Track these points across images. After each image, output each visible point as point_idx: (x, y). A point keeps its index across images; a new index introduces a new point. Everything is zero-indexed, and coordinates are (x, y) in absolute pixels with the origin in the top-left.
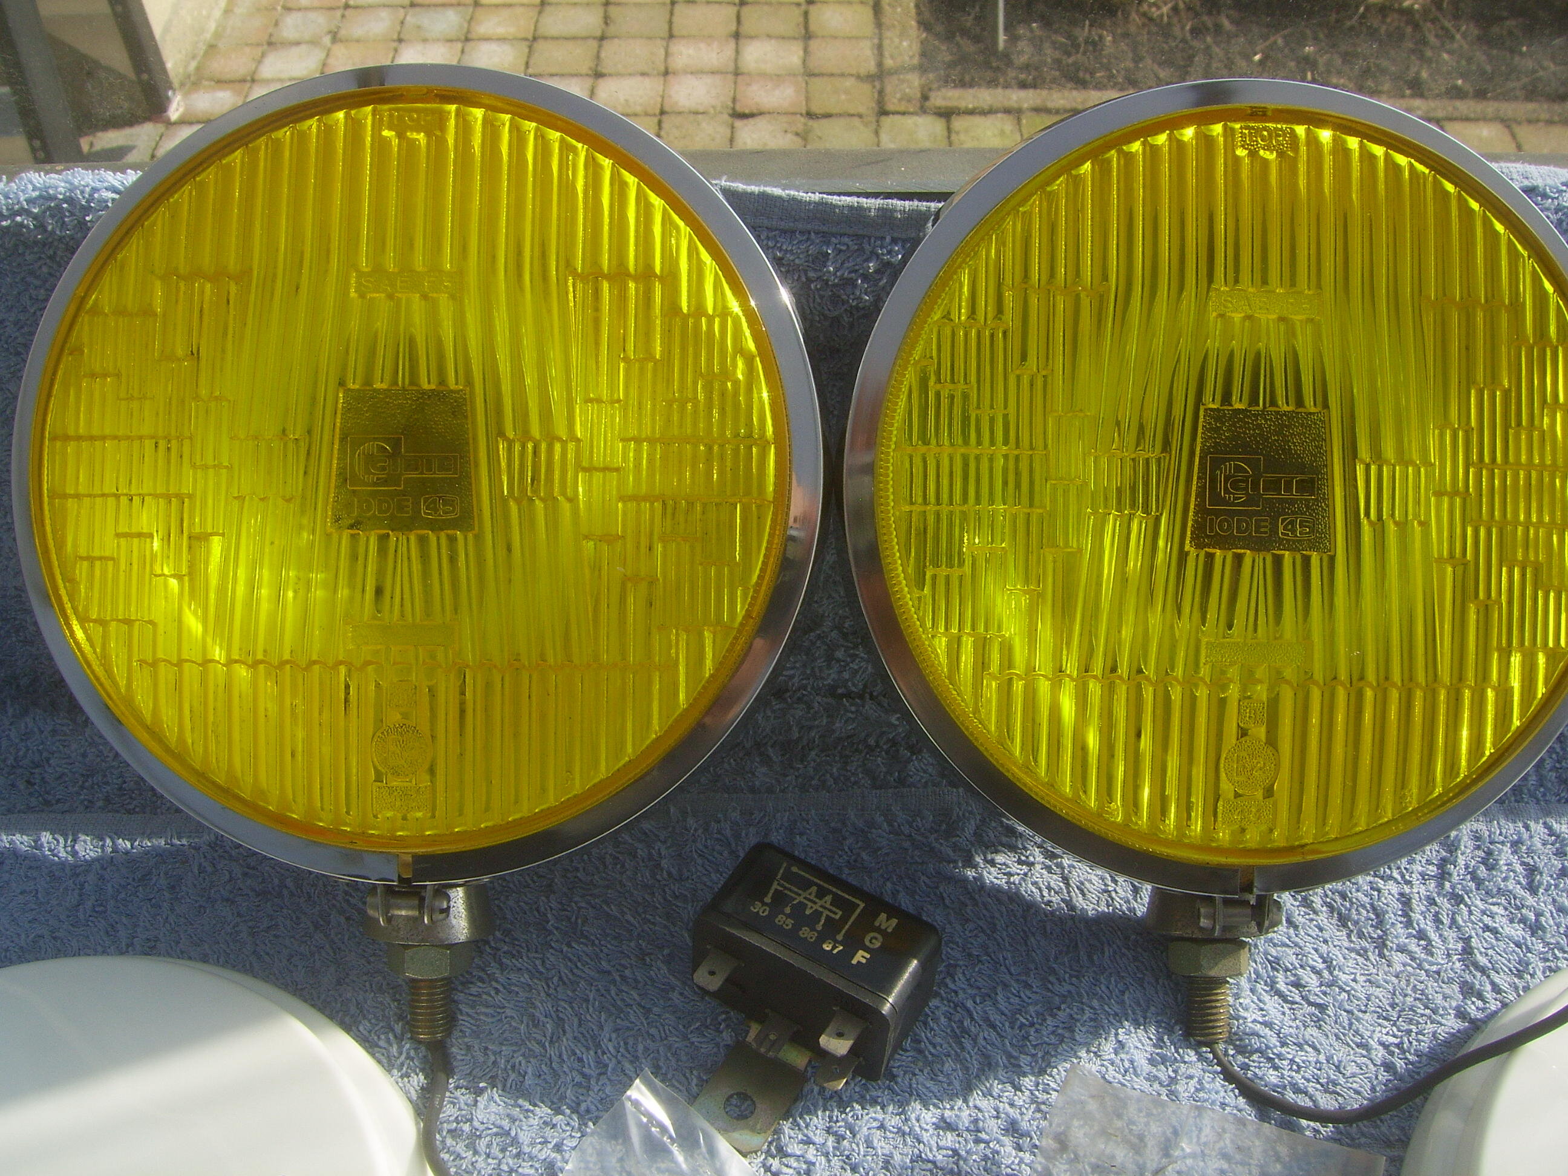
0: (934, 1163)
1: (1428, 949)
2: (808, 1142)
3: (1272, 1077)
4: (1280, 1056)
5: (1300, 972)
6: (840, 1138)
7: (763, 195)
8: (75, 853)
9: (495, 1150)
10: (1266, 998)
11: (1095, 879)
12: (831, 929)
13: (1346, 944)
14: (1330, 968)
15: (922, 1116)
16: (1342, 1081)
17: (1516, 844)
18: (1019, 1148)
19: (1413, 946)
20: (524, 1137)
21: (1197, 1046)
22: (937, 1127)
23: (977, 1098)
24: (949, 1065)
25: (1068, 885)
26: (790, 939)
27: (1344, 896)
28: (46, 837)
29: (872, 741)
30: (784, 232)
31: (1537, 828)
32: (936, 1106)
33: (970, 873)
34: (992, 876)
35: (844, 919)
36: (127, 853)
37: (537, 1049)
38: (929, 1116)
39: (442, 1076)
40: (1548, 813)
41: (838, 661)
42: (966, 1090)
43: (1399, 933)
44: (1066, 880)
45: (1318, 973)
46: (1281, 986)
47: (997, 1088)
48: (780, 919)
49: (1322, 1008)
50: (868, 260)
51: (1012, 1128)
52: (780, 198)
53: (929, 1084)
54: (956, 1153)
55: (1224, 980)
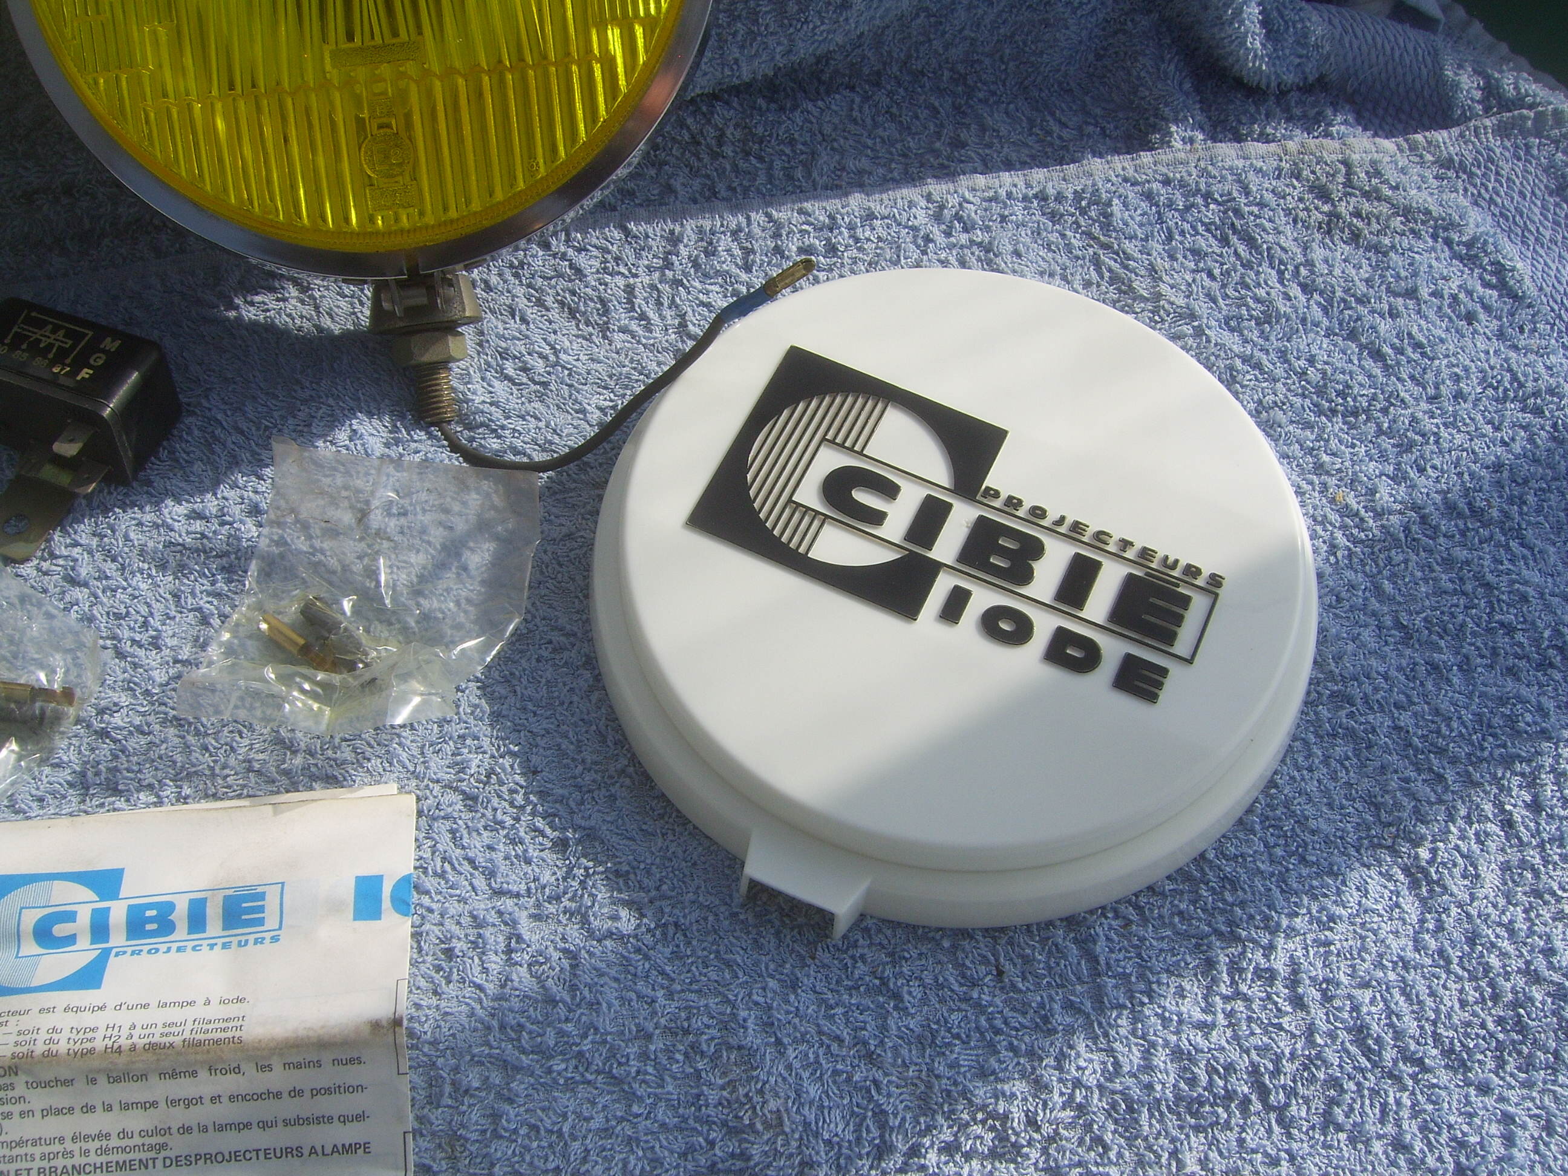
0: (183, 545)
1: (648, 328)
2: (76, 544)
3: (494, 444)
4: (503, 427)
5: (527, 358)
6: (102, 537)
10: (496, 383)
11: (342, 304)
12: (60, 357)
13: (575, 332)
14: (556, 353)
15: (175, 511)
16: (556, 439)
17: (735, 234)
18: (259, 525)
19: (634, 326)
21: (426, 429)
22: (187, 517)
23: (224, 490)
24: (198, 467)
25: (318, 313)
27: (573, 293)
31: (758, 217)
32: (188, 502)
33: (232, 314)
34: (250, 313)
35: (73, 347)
38: (182, 509)
40: (769, 204)
42: (215, 485)
43: (620, 316)
44: (317, 308)
45: (544, 357)
46: (510, 371)
47: (241, 481)
49: (545, 384)
51: (255, 511)
53: (183, 485)
54: (203, 536)
55: (444, 364)
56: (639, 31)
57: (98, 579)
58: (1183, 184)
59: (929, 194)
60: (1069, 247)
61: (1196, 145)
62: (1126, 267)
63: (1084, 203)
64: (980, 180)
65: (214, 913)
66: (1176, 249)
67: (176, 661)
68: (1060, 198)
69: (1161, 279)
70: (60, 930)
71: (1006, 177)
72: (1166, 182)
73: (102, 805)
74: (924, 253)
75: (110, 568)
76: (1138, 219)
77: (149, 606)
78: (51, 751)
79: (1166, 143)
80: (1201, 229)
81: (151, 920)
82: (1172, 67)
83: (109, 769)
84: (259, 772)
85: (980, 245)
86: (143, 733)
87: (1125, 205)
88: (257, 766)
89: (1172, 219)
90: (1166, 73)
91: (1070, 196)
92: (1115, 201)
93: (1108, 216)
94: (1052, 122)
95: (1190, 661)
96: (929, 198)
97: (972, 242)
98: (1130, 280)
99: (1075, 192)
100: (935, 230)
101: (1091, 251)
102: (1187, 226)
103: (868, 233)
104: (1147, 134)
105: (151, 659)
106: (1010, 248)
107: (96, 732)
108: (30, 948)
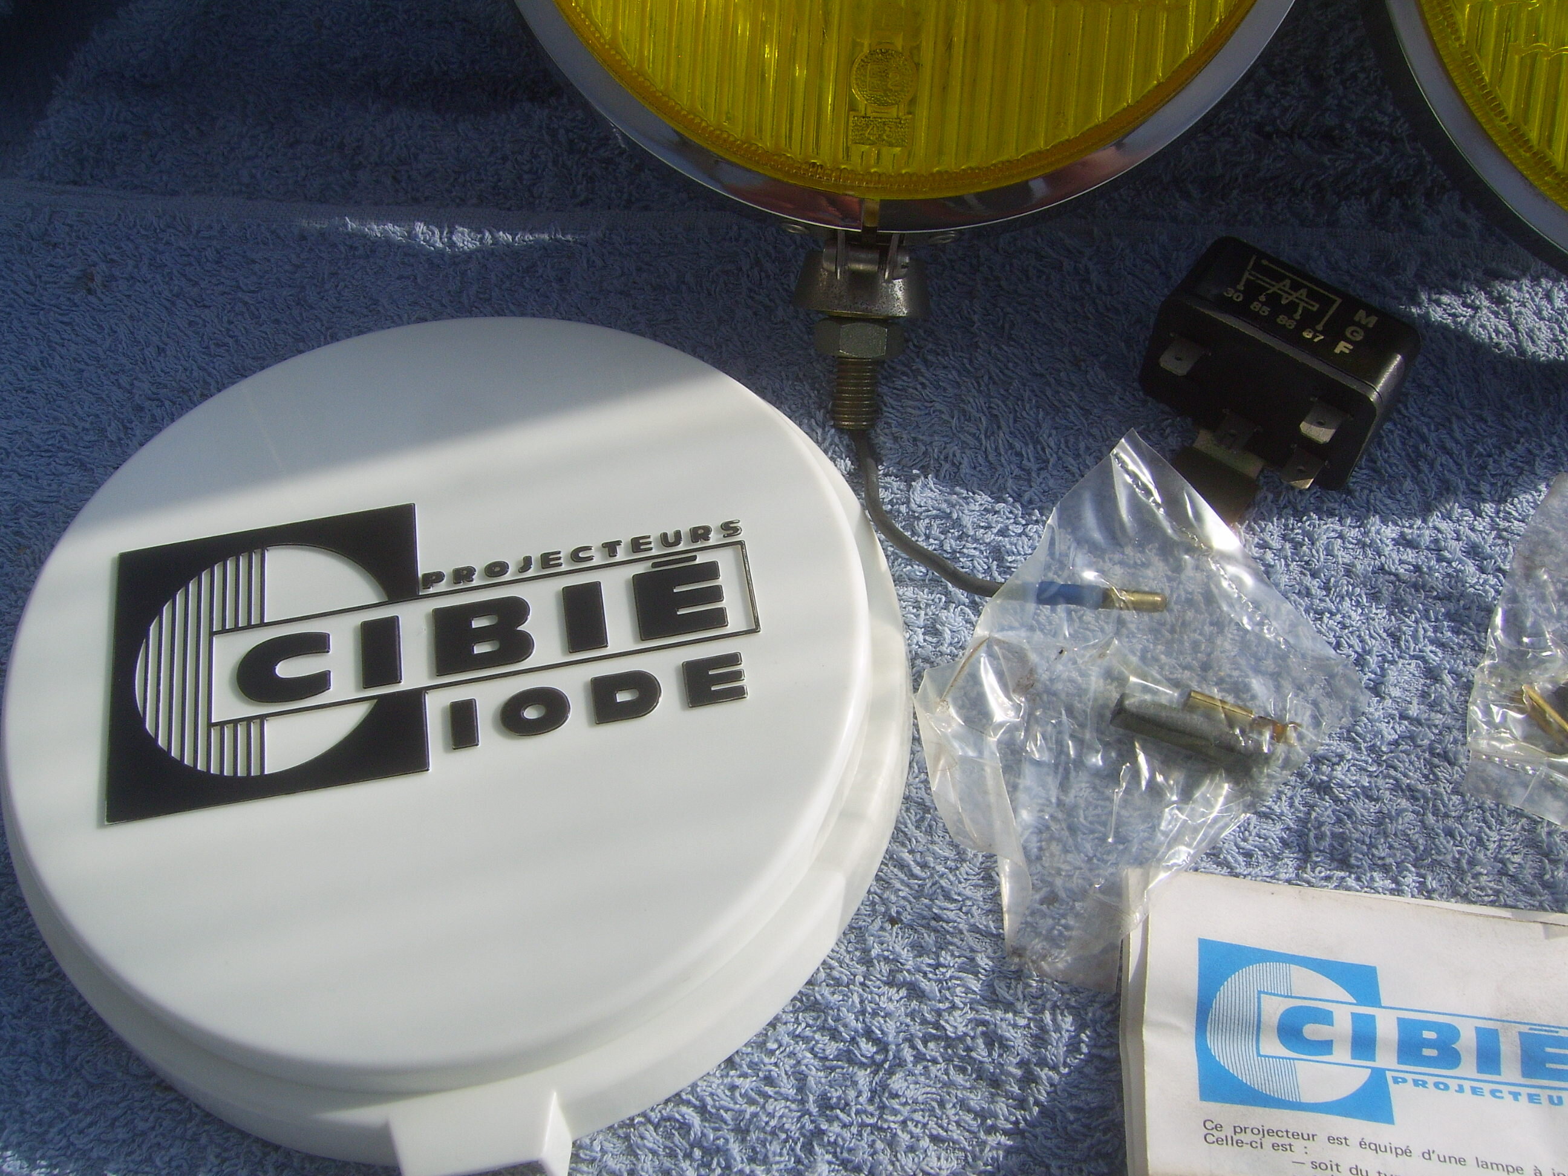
0: (1396, 575)
6: (1297, 545)
8: (452, 245)
9: (935, 531)
11: (1543, 328)
12: (1309, 320)
15: (1383, 532)
18: (1482, 570)
20: (967, 521)
22: (1396, 542)
23: (1435, 519)
24: (1405, 485)
25: (1516, 331)
26: (1268, 325)
28: (420, 228)
29: (1298, 184)
32: (1396, 524)
33: (1417, 311)
34: (1437, 314)
35: (1321, 313)
36: (508, 245)
37: (972, 442)
38: (1390, 532)
39: (870, 461)
42: (1426, 511)
44: (1513, 325)
47: (1457, 511)
48: (1255, 306)
51: (1473, 551)
53: (1388, 501)
54: (1417, 568)
57: (1299, 593)
65: (1509, 1049)
67: (1403, 717)
70: (1311, 1031)
73: (1328, 878)
75: (1314, 585)
77: (1362, 641)
78: (1259, 795)
81: (1430, 1044)
83: (1334, 835)
84: (1514, 879)
86: (1371, 798)
88: (1512, 869)
105: (1373, 707)
108: (1272, 1046)
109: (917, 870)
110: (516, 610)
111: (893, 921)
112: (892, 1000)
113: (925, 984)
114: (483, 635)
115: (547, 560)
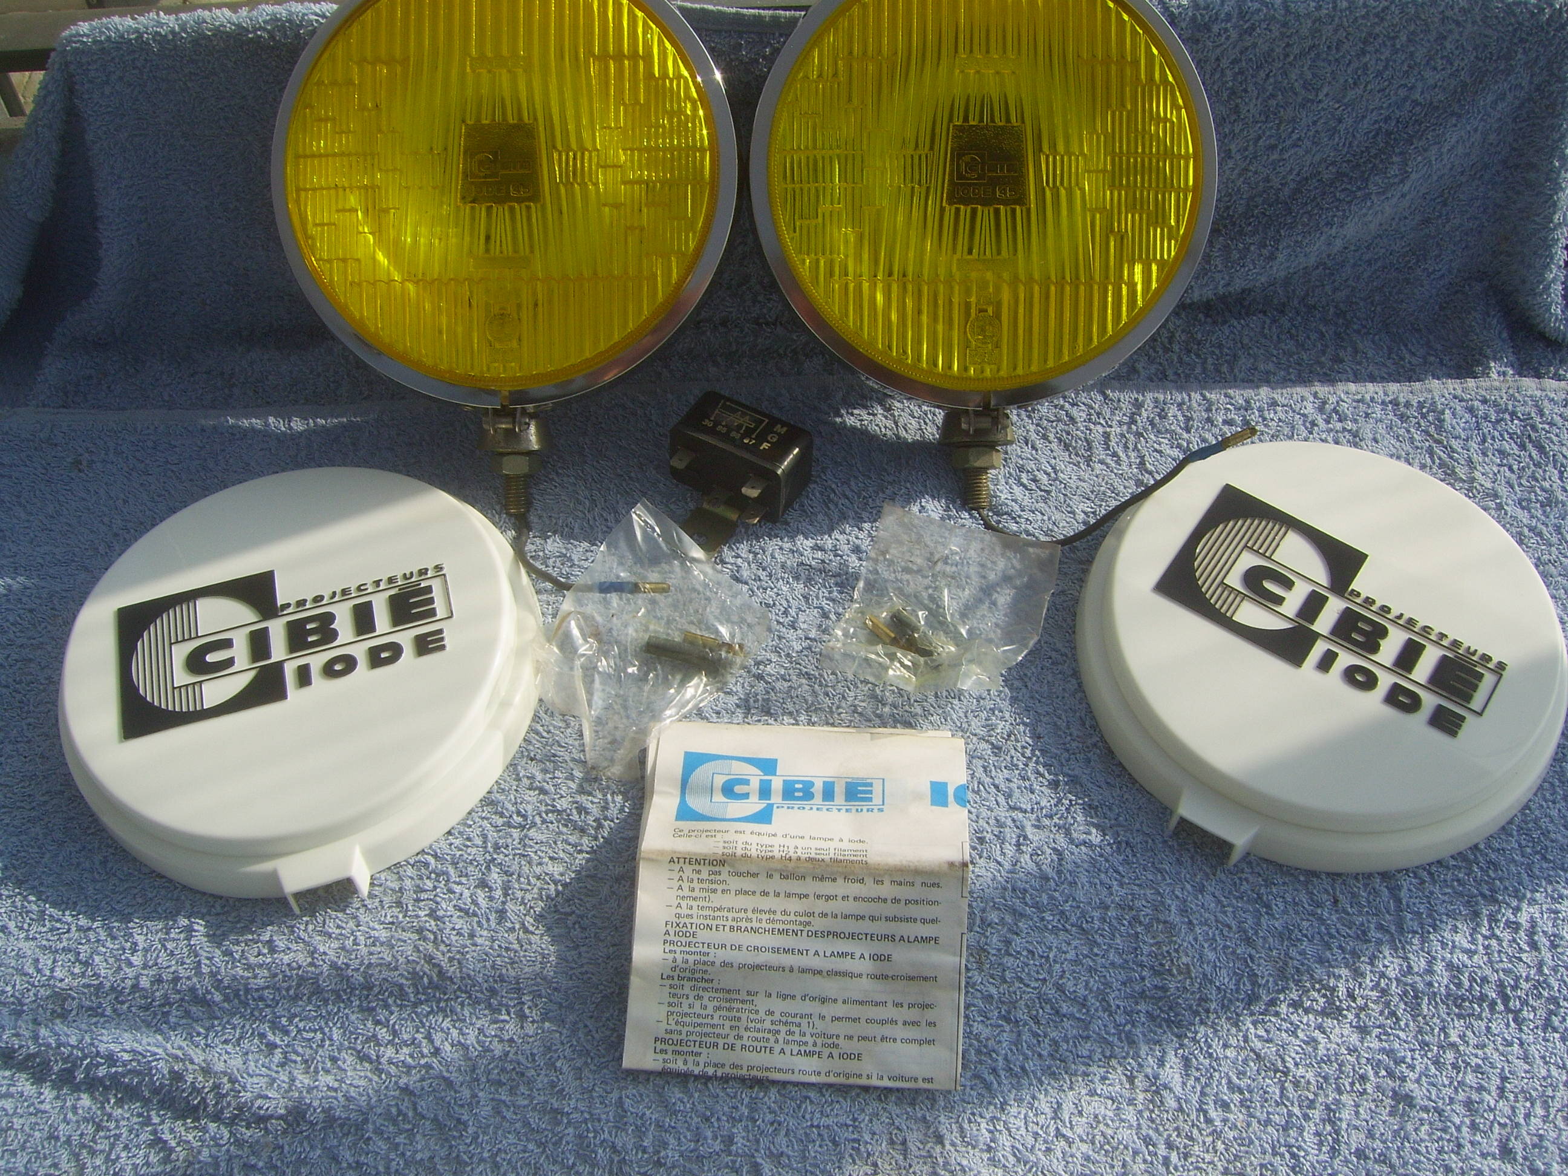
0: (810, 566)
1: (1118, 462)
2: (738, 556)
3: (1014, 527)
4: (1019, 517)
5: (1036, 473)
6: (756, 554)
7: (703, 10)
8: (291, 428)
9: (558, 564)
10: (1015, 487)
11: (913, 422)
12: (748, 433)
13: (1068, 459)
14: (1056, 472)
15: (805, 543)
16: (1056, 529)
17: (1180, 405)
18: (860, 559)
19: (1109, 460)
20: (575, 557)
21: (969, 512)
22: (812, 548)
23: (836, 534)
24: (820, 517)
25: (897, 426)
26: (726, 437)
27: (1068, 433)
28: (271, 420)
29: (781, 351)
30: (716, 31)
31: (1196, 396)
32: (813, 538)
33: (839, 420)
34: (850, 421)
35: (754, 430)
36: (323, 426)
37: (580, 515)
38: (809, 543)
39: (525, 530)
40: (1205, 388)
41: (760, 302)
42: (830, 531)
43: (1099, 452)
44: (896, 423)
45: (1048, 474)
46: (1025, 481)
47: (848, 529)
48: (719, 428)
49: (1048, 492)
50: (765, 47)
51: (857, 550)
52: (712, 11)
53: (809, 527)
54: (823, 561)
55: (984, 470)
56: (1154, 268)
57: (755, 580)
58: (1496, 404)
59: (1316, 393)
60: (1412, 440)
61: (1508, 378)
62: (1451, 458)
63: (1424, 410)
64: (1352, 387)
65: (839, 790)
66: (1487, 448)
67: (807, 638)
68: (1408, 405)
69: (1475, 468)
70: (738, 789)
71: (1370, 386)
72: (1484, 401)
73: (759, 721)
74: (1311, 433)
75: (763, 574)
76: (1462, 425)
77: (788, 602)
78: (725, 683)
79: (1486, 374)
80: (1506, 436)
81: (799, 790)
82: (1495, 321)
83: (763, 700)
84: (861, 714)
85: (1349, 431)
86: (785, 680)
87: (1454, 414)
88: (860, 710)
89: (1486, 427)
90: (1490, 324)
91: (1415, 405)
92: (1447, 411)
93: (1443, 421)
94: (1405, 351)
95: (1480, 714)
96: (1315, 395)
97: (1344, 429)
98: (1453, 467)
99: (1419, 402)
100: (1319, 418)
101: (1427, 444)
102: (1496, 434)
103: (1272, 415)
104: (1472, 366)
105: (791, 634)
106: (1371, 436)
107: (754, 676)
108: (719, 797)
109: (545, 734)
110: (330, 618)
111: (532, 760)
112: (531, 796)
113: (546, 786)
114: (312, 632)
115: (344, 592)
